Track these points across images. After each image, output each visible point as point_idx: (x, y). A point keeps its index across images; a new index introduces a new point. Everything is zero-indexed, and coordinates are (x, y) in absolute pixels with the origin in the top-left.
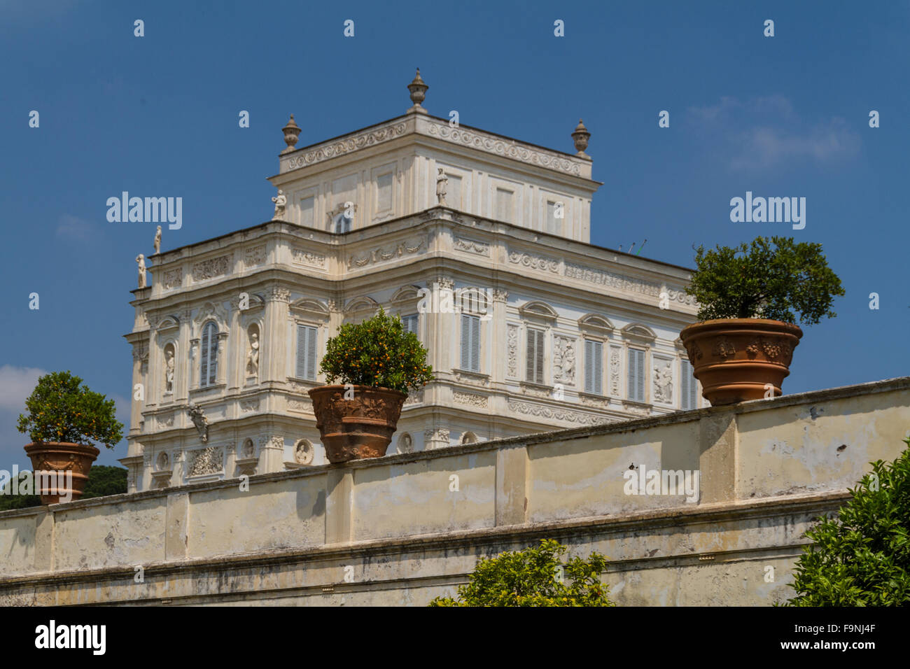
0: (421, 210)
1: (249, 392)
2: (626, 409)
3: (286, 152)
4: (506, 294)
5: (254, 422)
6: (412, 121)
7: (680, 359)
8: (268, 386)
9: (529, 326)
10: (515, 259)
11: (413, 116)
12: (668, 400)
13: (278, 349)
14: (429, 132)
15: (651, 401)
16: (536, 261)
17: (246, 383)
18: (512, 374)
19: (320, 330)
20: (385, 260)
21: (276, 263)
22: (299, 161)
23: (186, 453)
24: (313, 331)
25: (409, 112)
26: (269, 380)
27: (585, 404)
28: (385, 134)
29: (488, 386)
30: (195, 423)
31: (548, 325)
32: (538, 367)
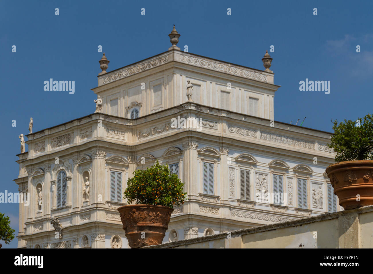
0: (178, 104)
1: (85, 210)
2: (297, 213)
3: (101, 74)
4: (227, 150)
5: (88, 226)
6: (171, 54)
7: (326, 183)
8: (95, 206)
9: (241, 168)
10: (232, 130)
11: (172, 52)
12: (321, 207)
13: (100, 185)
14: (182, 60)
15: (311, 207)
16: (244, 131)
17: (83, 205)
18: (232, 195)
19: (123, 174)
20: (159, 133)
21: (97, 137)
22: (109, 79)
23: (50, 245)
24: (120, 174)
25: (170, 49)
26: (96, 202)
27: (274, 211)
28: (157, 62)
29: (219, 202)
30: (55, 228)
31: (252, 167)
32: (247, 190)
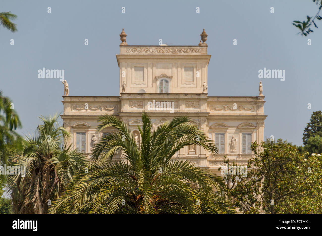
6: (204, 49)
8: (204, 156)
20: (232, 110)
28: (189, 51)
